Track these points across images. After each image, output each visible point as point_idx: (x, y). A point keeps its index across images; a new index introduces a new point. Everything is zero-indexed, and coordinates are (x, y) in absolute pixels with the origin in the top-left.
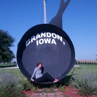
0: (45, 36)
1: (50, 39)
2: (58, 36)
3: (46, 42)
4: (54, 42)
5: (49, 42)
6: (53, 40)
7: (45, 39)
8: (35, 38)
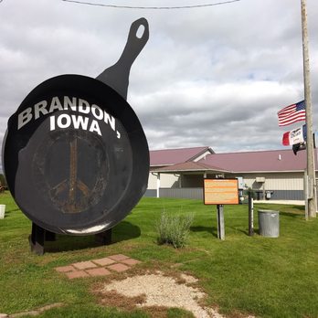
0: (74, 108)
1: (87, 119)
2: (107, 116)
3: (77, 126)
4: (95, 128)
5: (85, 127)
6: (94, 123)
7: (74, 117)
8: (48, 108)
